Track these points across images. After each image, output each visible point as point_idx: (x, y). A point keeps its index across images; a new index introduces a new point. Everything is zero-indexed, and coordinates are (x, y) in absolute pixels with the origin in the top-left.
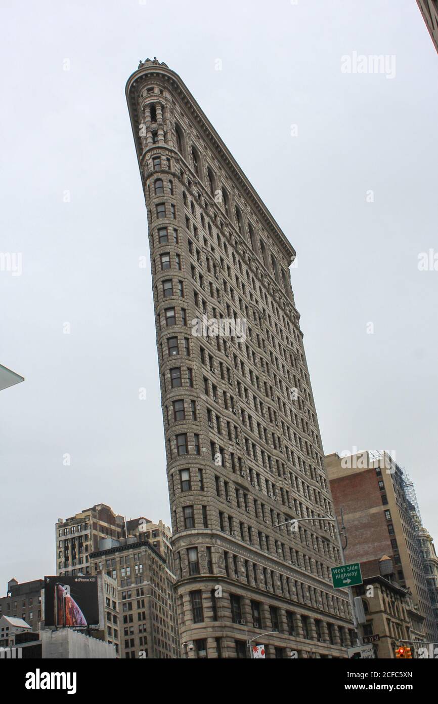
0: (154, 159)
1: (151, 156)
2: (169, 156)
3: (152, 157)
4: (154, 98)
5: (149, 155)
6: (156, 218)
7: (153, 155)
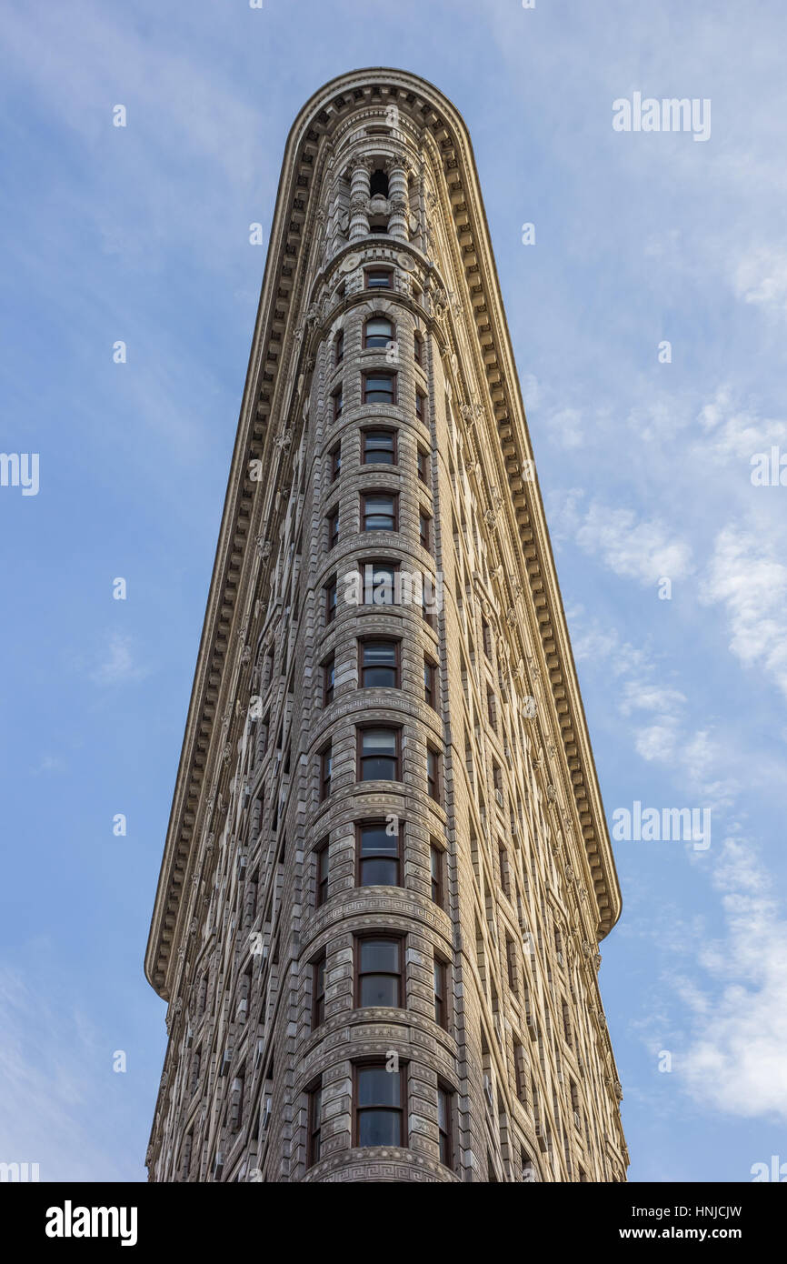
0: (370, 273)
1: (363, 261)
2: (420, 279)
3: (365, 265)
4: (389, 148)
5: (356, 257)
6: (359, 402)
7: (371, 259)
